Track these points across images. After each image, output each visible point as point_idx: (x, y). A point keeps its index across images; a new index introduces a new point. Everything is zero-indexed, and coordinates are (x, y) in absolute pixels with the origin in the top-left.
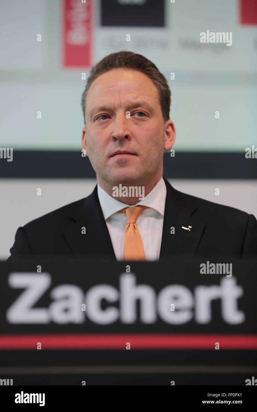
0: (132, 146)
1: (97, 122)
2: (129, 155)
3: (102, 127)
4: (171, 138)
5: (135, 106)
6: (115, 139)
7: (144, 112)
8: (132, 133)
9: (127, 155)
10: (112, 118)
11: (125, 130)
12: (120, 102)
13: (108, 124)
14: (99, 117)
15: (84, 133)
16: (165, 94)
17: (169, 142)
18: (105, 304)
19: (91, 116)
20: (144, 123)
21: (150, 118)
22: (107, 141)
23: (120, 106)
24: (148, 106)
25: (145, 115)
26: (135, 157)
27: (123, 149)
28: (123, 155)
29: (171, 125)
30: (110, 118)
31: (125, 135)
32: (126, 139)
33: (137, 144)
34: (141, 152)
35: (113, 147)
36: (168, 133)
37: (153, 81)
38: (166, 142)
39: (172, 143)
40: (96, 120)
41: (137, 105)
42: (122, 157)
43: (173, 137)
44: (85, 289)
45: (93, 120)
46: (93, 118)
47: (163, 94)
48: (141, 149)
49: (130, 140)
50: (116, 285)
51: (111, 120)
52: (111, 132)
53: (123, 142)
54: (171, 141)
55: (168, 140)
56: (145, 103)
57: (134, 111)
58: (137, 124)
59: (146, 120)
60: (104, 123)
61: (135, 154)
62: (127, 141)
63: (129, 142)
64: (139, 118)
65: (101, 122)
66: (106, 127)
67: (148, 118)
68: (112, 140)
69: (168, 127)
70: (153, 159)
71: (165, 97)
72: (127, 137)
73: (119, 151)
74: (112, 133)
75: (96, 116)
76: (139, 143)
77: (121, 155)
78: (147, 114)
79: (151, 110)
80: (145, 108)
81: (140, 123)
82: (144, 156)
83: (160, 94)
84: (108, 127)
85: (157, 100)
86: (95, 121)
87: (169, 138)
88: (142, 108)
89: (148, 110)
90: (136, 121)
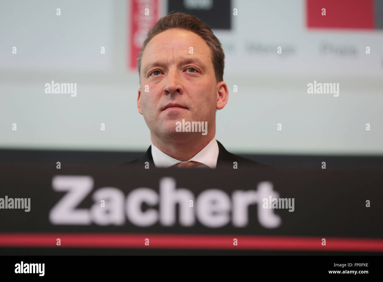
0: (182, 99)
1: (151, 78)
2: (180, 108)
3: (155, 82)
4: (223, 99)
5: (187, 61)
6: (167, 92)
7: (196, 68)
8: (183, 88)
9: (178, 108)
10: (165, 73)
11: (177, 84)
12: (173, 57)
13: (161, 79)
14: (152, 73)
15: (140, 93)
16: (218, 55)
17: (222, 102)
18: (145, 207)
19: (145, 73)
20: (195, 78)
21: (202, 75)
22: (160, 95)
23: (173, 62)
24: (200, 63)
25: (197, 72)
26: (186, 110)
27: (174, 102)
28: (174, 108)
29: (224, 86)
30: (163, 73)
31: (176, 89)
32: (177, 93)
33: (188, 98)
34: (193, 106)
35: (165, 101)
36: (220, 94)
37: (206, 42)
38: (218, 102)
39: (224, 103)
40: (150, 76)
41: (189, 62)
42: (174, 110)
43: (226, 98)
44: (126, 192)
45: (147, 76)
46: (147, 74)
47: (216, 55)
48: (192, 103)
49: (181, 94)
50: (157, 189)
51: (164, 75)
52: (163, 86)
53: (174, 96)
54: (224, 101)
55: (221, 100)
56: (197, 60)
57: (186, 67)
58: (189, 79)
59: (198, 76)
60: (157, 78)
61: (186, 108)
62: (178, 94)
63: (181, 96)
64: (191, 74)
65: (154, 77)
66: (159, 82)
67: (200, 75)
68: (164, 94)
69: (221, 87)
70: (204, 114)
71: (218, 58)
72: (178, 91)
73: (170, 104)
74: (165, 86)
75: (150, 72)
76: (191, 97)
77: (172, 108)
78: (199, 71)
79: (203, 68)
80: (197, 65)
81: (192, 78)
82: (195, 110)
83: (213, 54)
84: (160, 83)
85: (210, 59)
86: (148, 77)
87: (222, 98)
88: (194, 64)
89: (200, 66)
90: (188, 77)
